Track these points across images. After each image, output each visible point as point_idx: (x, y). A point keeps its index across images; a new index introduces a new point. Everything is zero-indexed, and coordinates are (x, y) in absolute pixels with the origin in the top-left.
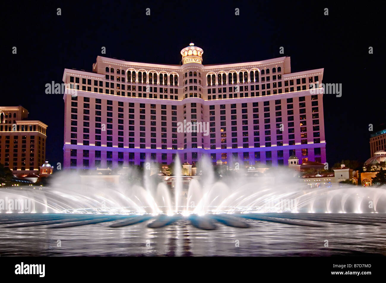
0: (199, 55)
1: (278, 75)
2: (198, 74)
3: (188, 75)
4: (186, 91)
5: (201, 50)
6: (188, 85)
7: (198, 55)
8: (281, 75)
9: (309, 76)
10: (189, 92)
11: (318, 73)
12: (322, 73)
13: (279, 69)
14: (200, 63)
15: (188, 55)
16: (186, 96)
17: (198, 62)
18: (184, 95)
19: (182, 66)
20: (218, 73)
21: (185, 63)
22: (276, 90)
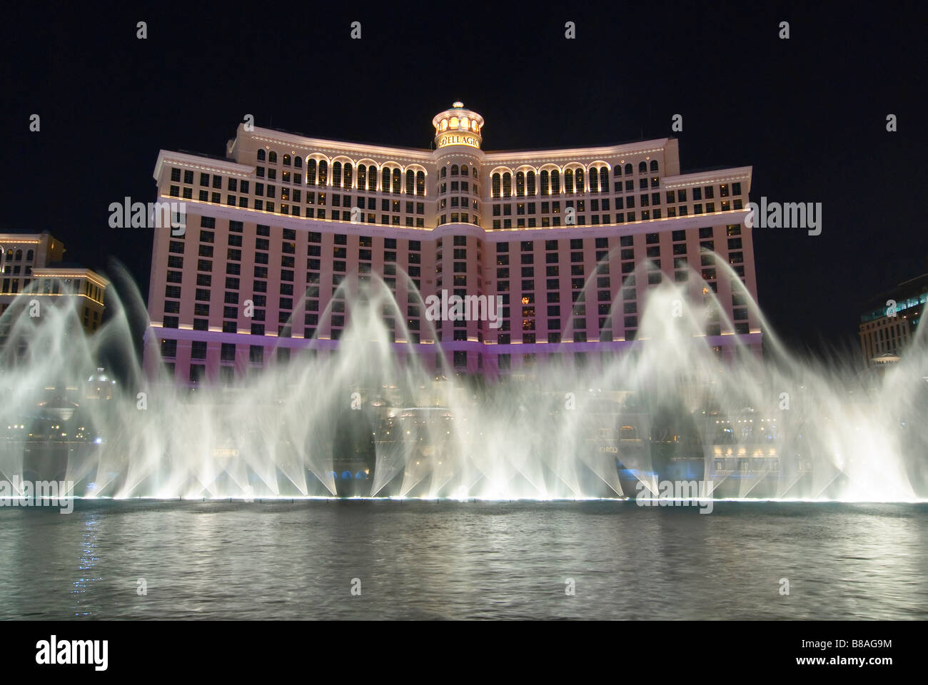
0: (474, 129)
1: (653, 179)
2: (470, 171)
3: (448, 172)
4: (442, 207)
5: (479, 117)
6: (449, 195)
7: (470, 129)
8: (658, 179)
9: (721, 183)
10: (449, 211)
11: (740, 175)
12: (749, 176)
13: (654, 165)
14: (477, 145)
15: (449, 129)
16: (443, 220)
17: (472, 145)
18: (439, 217)
19: (435, 152)
20: (517, 170)
21: (441, 145)
22: (648, 212)
